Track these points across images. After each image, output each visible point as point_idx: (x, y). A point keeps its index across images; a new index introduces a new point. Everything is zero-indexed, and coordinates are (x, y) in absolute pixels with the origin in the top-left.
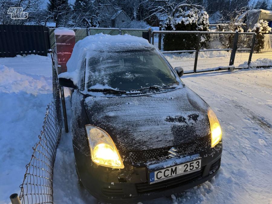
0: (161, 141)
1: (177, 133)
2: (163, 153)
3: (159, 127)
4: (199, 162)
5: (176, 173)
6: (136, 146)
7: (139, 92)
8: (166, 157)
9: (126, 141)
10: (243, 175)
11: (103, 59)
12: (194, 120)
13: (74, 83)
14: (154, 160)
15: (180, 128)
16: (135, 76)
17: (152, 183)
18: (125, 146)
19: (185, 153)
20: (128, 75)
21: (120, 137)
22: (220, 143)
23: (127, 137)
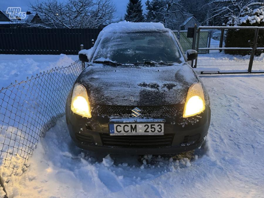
0: (126, 100)
1: (144, 96)
2: (126, 111)
3: (129, 89)
4: (161, 126)
5: (136, 131)
6: (103, 100)
7: (133, 65)
8: (130, 115)
9: (97, 95)
10: (234, 163)
11: (113, 39)
12: (167, 88)
13: (88, 58)
14: (117, 116)
15: (149, 93)
16: (135, 53)
17: (112, 134)
18: (95, 100)
19: (149, 116)
20: (129, 51)
21: (93, 92)
22: (197, 116)
23: (98, 93)
